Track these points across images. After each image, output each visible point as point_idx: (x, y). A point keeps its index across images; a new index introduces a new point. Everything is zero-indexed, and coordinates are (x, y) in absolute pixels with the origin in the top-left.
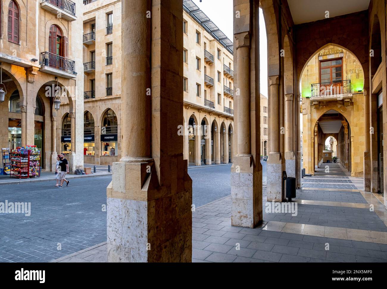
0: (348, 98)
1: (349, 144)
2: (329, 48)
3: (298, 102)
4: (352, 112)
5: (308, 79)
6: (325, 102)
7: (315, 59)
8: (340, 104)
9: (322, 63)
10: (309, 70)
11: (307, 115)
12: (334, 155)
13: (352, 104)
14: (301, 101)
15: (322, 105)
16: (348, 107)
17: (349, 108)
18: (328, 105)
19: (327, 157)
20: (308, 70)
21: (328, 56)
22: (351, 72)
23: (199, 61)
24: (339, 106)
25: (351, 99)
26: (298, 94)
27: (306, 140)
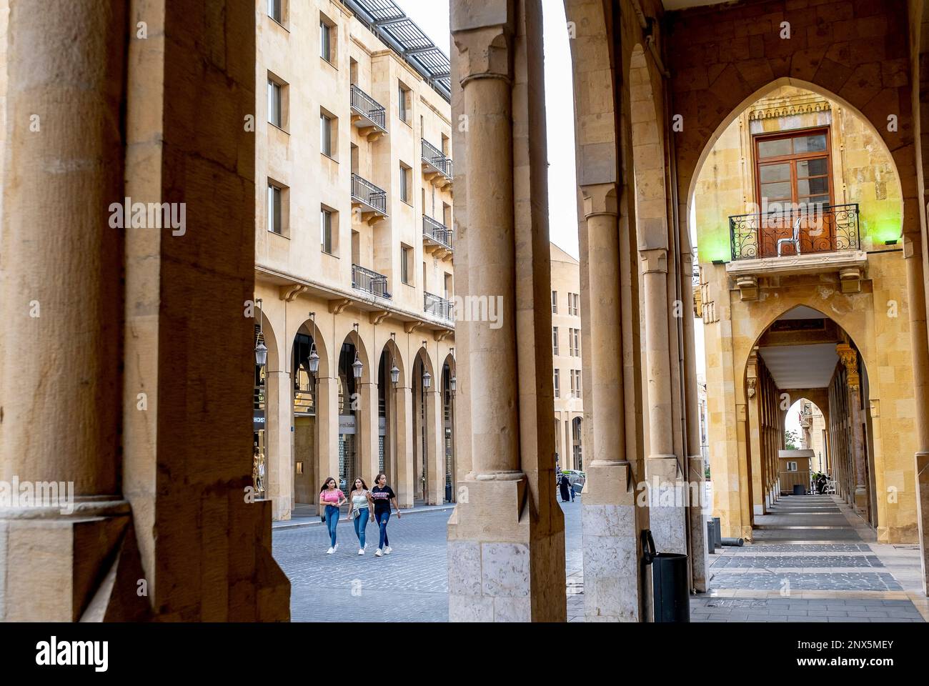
0: (854, 266)
1: (864, 425)
2: (783, 94)
3: (685, 278)
4: (869, 313)
5: (716, 196)
6: (777, 280)
7: (738, 132)
8: (829, 286)
9: (761, 144)
10: (720, 168)
11: (718, 324)
12: (818, 466)
13: (868, 285)
14: (697, 275)
15: (767, 290)
16: (855, 297)
17: (859, 300)
18: (787, 290)
19: (793, 474)
20: (715, 168)
21: (780, 121)
22: (859, 177)
23: (332, 124)
24: (826, 294)
25: (863, 269)
26: (684, 251)
27: (721, 413)
